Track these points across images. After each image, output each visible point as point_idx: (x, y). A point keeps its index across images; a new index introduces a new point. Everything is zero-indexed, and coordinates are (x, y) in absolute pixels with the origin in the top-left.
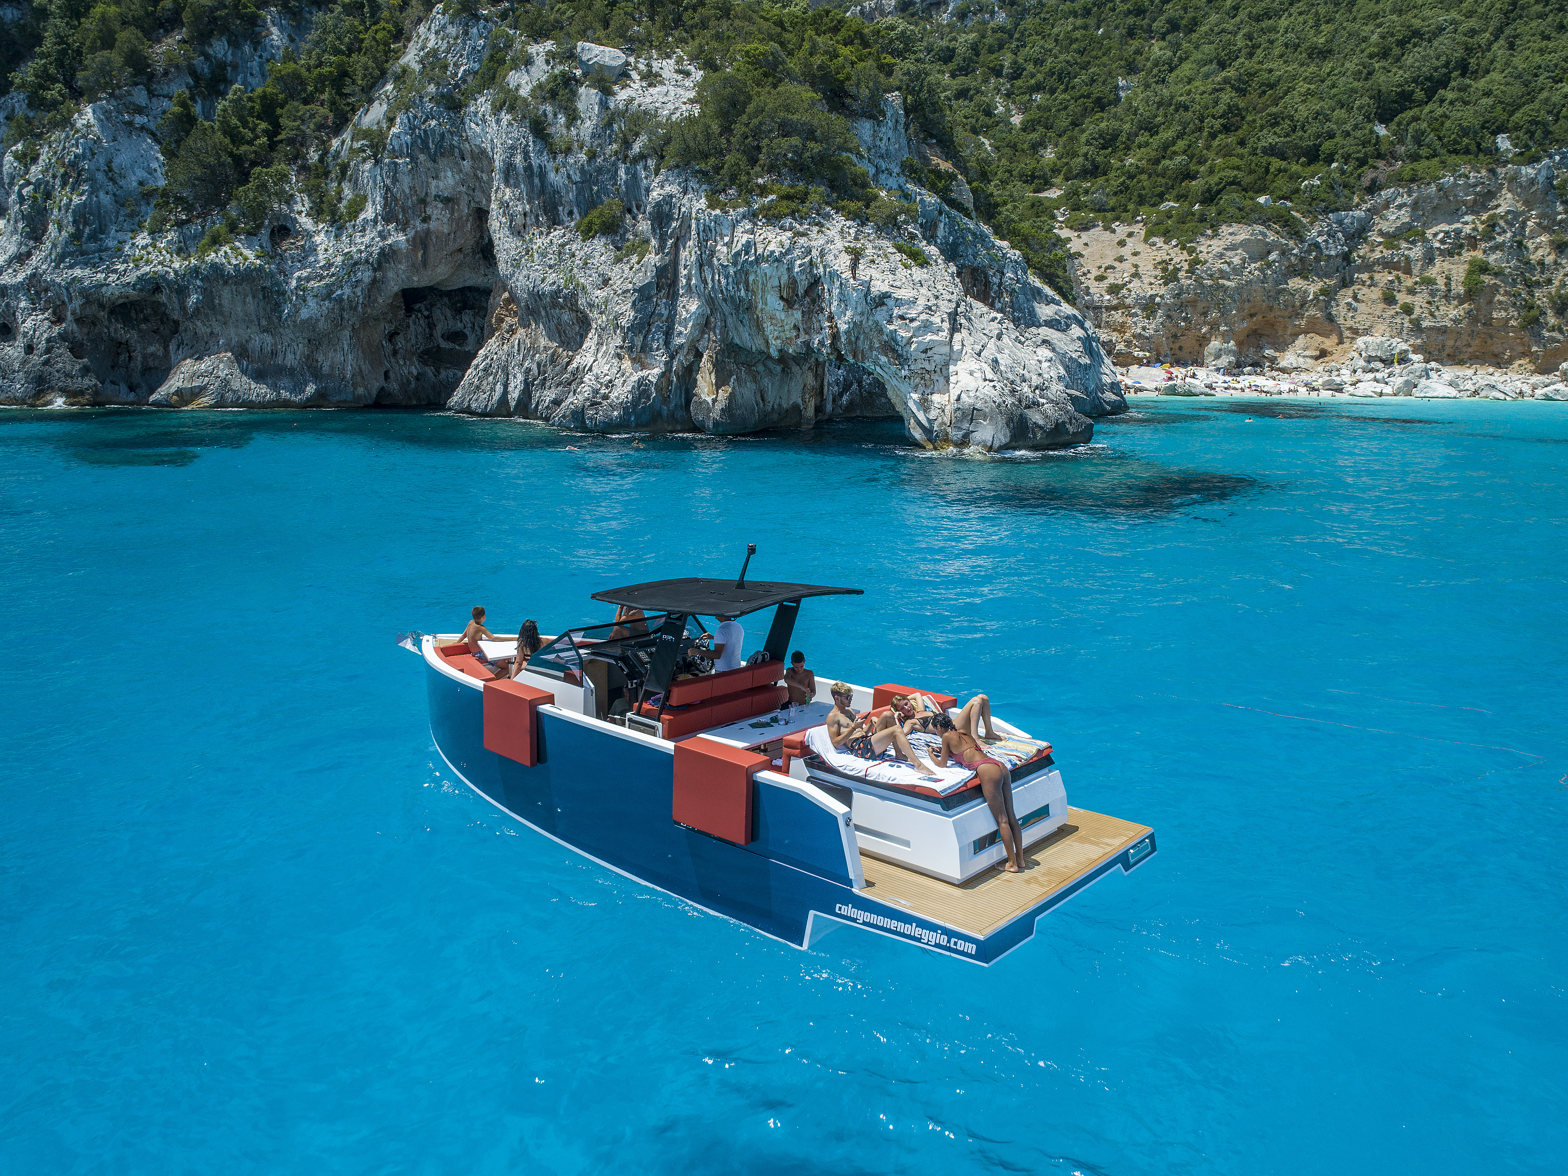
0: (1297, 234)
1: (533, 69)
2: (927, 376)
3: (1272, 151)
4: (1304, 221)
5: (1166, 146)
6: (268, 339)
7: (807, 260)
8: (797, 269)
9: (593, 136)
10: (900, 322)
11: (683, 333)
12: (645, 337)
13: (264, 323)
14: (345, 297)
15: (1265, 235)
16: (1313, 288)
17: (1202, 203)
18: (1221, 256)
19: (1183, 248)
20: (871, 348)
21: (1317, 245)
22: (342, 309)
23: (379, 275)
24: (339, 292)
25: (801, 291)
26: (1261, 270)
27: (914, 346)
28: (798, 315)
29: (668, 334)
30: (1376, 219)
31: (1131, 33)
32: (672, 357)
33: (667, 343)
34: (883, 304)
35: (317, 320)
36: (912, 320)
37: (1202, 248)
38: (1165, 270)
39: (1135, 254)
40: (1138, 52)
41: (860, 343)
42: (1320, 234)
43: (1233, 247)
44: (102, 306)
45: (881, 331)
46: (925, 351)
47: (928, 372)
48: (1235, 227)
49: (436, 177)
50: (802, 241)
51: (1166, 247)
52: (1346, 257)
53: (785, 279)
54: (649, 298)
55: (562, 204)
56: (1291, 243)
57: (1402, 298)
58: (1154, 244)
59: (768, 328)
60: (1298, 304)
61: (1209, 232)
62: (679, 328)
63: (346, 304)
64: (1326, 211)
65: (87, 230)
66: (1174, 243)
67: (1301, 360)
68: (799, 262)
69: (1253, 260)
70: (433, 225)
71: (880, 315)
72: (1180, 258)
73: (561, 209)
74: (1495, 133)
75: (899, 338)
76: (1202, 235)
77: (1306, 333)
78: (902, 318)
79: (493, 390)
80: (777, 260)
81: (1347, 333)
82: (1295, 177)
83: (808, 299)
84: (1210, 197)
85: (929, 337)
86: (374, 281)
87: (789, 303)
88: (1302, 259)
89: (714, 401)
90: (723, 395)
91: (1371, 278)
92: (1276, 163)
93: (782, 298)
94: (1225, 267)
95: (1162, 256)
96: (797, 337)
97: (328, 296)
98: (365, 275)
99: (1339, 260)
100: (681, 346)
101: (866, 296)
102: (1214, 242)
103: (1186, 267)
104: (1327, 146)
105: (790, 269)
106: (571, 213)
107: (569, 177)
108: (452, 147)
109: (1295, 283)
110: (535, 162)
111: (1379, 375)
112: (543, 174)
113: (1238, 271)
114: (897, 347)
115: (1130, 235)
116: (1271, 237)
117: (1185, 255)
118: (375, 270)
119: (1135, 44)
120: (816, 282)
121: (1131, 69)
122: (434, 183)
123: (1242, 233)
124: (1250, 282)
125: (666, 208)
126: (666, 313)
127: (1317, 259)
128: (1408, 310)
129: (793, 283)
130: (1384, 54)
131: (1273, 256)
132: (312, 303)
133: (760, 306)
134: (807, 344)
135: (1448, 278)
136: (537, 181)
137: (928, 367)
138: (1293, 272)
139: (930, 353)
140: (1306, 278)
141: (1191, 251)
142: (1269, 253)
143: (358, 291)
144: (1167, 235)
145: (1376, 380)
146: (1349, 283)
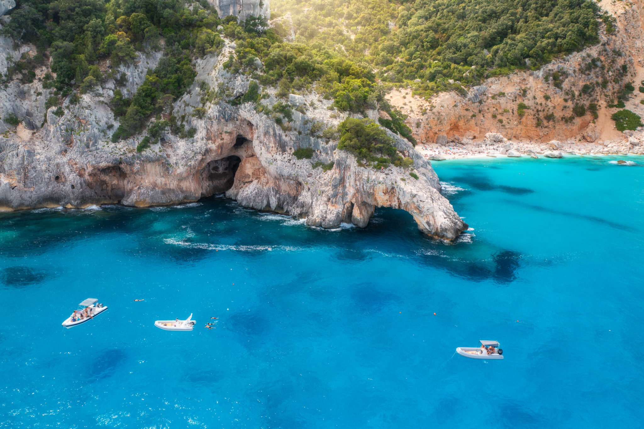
0: (464, 95)
1: (270, 99)
3: (450, 59)
4: (466, 89)
5: (412, 54)
6: (163, 179)
7: (391, 182)
8: (388, 185)
9: (300, 127)
10: (420, 202)
12: (336, 200)
13: (162, 174)
14: (192, 165)
15: (454, 96)
16: (470, 114)
17: (429, 80)
18: (440, 104)
19: (427, 101)
21: (471, 99)
23: (204, 157)
25: (389, 191)
26: (453, 109)
27: (424, 208)
28: (388, 197)
29: (343, 198)
30: (489, 88)
33: (343, 201)
34: (415, 197)
36: (423, 201)
37: (434, 101)
38: (421, 109)
39: (410, 102)
42: (471, 94)
43: (444, 101)
44: (99, 170)
45: (414, 204)
46: (427, 210)
47: (427, 214)
48: (444, 93)
51: (420, 99)
52: (480, 102)
53: (384, 188)
54: (337, 188)
55: (287, 146)
56: (462, 98)
57: (499, 117)
58: (416, 98)
59: (378, 199)
60: (466, 120)
61: (435, 94)
62: (346, 196)
63: (192, 167)
64: (473, 86)
65: (91, 143)
66: (423, 98)
67: (468, 140)
68: (388, 183)
69: (451, 105)
70: (225, 141)
71: (415, 200)
72: (426, 105)
73: (287, 147)
74: (525, 58)
75: (421, 206)
76: (433, 95)
77: (469, 130)
81: (482, 131)
82: (461, 71)
84: (432, 78)
86: (202, 159)
88: (466, 104)
89: (360, 218)
91: (488, 110)
92: (452, 65)
93: (383, 192)
94: (442, 108)
95: (419, 103)
96: (387, 202)
97: (186, 165)
99: (478, 103)
100: (347, 202)
102: (437, 99)
103: (429, 108)
104: (470, 59)
105: (386, 185)
106: (291, 149)
107: (291, 138)
108: (234, 117)
109: (464, 113)
110: (277, 132)
111: (495, 147)
112: (280, 137)
113: (446, 109)
114: (419, 208)
115: (407, 94)
116: (456, 97)
117: (428, 104)
120: (393, 188)
123: (447, 95)
124: (450, 113)
125: (341, 162)
126: (342, 192)
127: (471, 104)
128: (501, 121)
129: (387, 189)
130: (484, 20)
131: (457, 103)
132: (181, 168)
133: (377, 194)
134: (390, 205)
135: (513, 110)
136: (278, 138)
138: (463, 108)
140: (468, 111)
141: (430, 102)
142: (455, 102)
144: (420, 95)
145: (494, 149)
146: (481, 111)
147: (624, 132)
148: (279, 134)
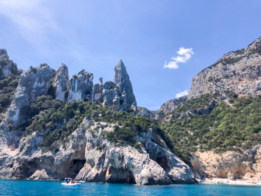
0: (241, 152)
1: (94, 126)
3: (236, 138)
5: (218, 138)
6: (50, 168)
7: (122, 152)
8: (120, 154)
9: (100, 135)
11: (105, 165)
12: (99, 166)
15: (235, 153)
16: (247, 163)
17: (224, 147)
18: (227, 157)
19: (220, 155)
21: (246, 155)
22: (63, 163)
24: (63, 160)
25: (121, 157)
26: (236, 160)
27: (136, 166)
28: (121, 161)
29: (103, 165)
30: (257, 150)
31: (211, 120)
32: (103, 169)
33: (103, 167)
34: (132, 159)
35: (58, 165)
36: (136, 162)
37: (224, 155)
38: (217, 159)
39: (211, 157)
41: (129, 166)
42: (247, 153)
43: (229, 155)
44: (27, 162)
45: (132, 164)
46: (138, 167)
48: (229, 152)
49: (80, 142)
50: (122, 150)
51: (217, 155)
52: (253, 157)
53: (119, 156)
54: (101, 159)
55: (95, 145)
56: (241, 155)
58: (215, 155)
59: (116, 164)
60: (245, 166)
61: (225, 152)
63: (63, 162)
64: (247, 149)
65: (29, 150)
67: (247, 177)
68: (121, 153)
69: (234, 158)
70: (79, 149)
71: (131, 161)
72: (220, 157)
75: (134, 165)
76: (223, 153)
77: (248, 172)
78: (135, 162)
79: (81, 176)
80: (118, 153)
81: (256, 172)
82: (240, 143)
83: (122, 159)
85: (138, 165)
87: (119, 159)
88: (244, 158)
89: (108, 177)
90: (110, 175)
91: (259, 161)
92: (237, 141)
93: (118, 159)
94: (228, 159)
95: (216, 157)
96: (121, 165)
97: (61, 161)
98: (67, 157)
99: (252, 158)
100: (105, 167)
101: (129, 158)
102: (226, 154)
103: (221, 159)
104: (246, 138)
105: (119, 154)
106: (96, 147)
107: (96, 141)
108: (83, 137)
109: (244, 162)
110: (92, 139)
112: (93, 141)
113: (232, 160)
114: (134, 167)
115: (211, 153)
116: (237, 153)
118: (69, 156)
119: (212, 122)
120: (123, 156)
121: (212, 126)
122: (80, 143)
123: (231, 153)
124: (234, 162)
125: (105, 145)
126: (103, 162)
127: (247, 158)
129: (120, 156)
130: (255, 122)
131: (238, 157)
132: (58, 162)
133: (115, 160)
138: (243, 160)
139: (139, 168)
140: (245, 161)
141: (222, 156)
142: (237, 156)
143: (66, 160)
146: (254, 162)
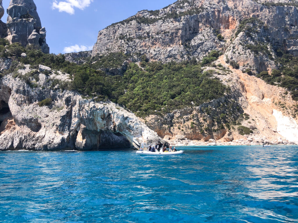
0: (162, 117)
1: (26, 69)
2: (137, 134)
3: (155, 103)
4: (163, 115)
7: (108, 110)
8: (105, 112)
9: (44, 84)
10: (131, 123)
11: (73, 126)
12: (63, 128)
15: (157, 117)
16: (167, 126)
17: (144, 111)
18: (150, 120)
20: (124, 128)
21: (166, 119)
25: (106, 117)
26: (158, 123)
27: (134, 128)
28: (105, 122)
29: (69, 126)
30: (175, 115)
31: (125, 82)
32: (70, 132)
33: (69, 129)
34: (127, 119)
36: (133, 122)
37: (147, 119)
40: (127, 85)
41: (121, 128)
42: (166, 117)
43: (152, 119)
45: (126, 125)
46: (137, 129)
47: (137, 133)
48: (152, 115)
50: (106, 106)
52: (171, 121)
53: (102, 114)
54: (64, 119)
56: (162, 119)
57: (181, 128)
59: (98, 124)
60: (164, 129)
61: (148, 116)
62: (72, 125)
64: (167, 113)
66: (141, 118)
67: (166, 140)
68: (106, 110)
69: (156, 121)
71: (126, 121)
73: (33, 100)
74: (191, 101)
75: (131, 126)
76: (147, 117)
77: (166, 135)
78: (131, 122)
80: (101, 110)
81: (173, 135)
82: (160, 107)
83: (107, 118)
84: (146, 110)
85: (137, 126)
87: (103, 119)
88: (164, 121)
89: (82, 142)
90: (84, 141)
91: (176, 125)
92: (156, 105)
93: (101, 118)
94: (152, 122)
96: (105, 127)
99: (170, 122)
100: (73, 130)
101: (123, 117)
102: (149, 118)
104: (164, 103)
105: (104, 112)
106: (36, 101)
107: (36, 93)
109: (164, 126)
110: (26, 89)
111: (181, 142)
112: (28, 92)
113: (154, 123)
114: (130, 128)
116: (158, 117)
117: (144, 120)
120: (110, 114)
121: (126, 88)
123: (153, 116)
124: (156, 125)
126: (68, 122)
127: (167, 121)
128: (183, 130)
129: (104, 115)
130: (170, 88)
131: (159, 121)
133: (96, 120)
134: (107, 128)
135: (188, 125)
136: (26, 93)
137: (137, 132)
138: (163, 124)
140: (165, 125)
141: (145, 120)
142: (158, 120)
144: (140, 117)
145: (180, 143)
146: (172, 126)
147: (244, 135)
148: (28, 90)
